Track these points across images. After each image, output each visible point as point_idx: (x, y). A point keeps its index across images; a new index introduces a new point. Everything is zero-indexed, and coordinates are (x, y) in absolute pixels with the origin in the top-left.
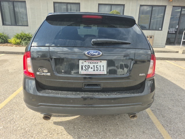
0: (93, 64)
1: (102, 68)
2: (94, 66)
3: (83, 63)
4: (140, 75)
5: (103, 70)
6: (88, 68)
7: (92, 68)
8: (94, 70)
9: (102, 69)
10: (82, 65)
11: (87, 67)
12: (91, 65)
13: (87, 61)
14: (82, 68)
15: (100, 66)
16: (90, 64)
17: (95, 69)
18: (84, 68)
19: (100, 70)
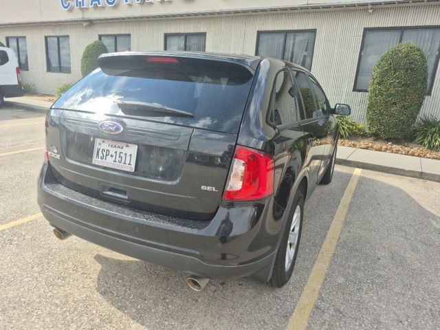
0: (115, 149)
1: (128, 158)
2: (116, 152)
3: (100, 144)
4: (203, 187)
5: (130, 164)
6: (107, 155)
7: (112, 156)
8: (115, 161)
9: (127, 162)
10: (99, 147)
11: (105, 153)
12: (112, 151)
13: (106, 141)
14: (98, 154)
15: (126, 154)
16: (110, 148)
17: (118, 159)
18: (100, 154)
19: (125, 163)
